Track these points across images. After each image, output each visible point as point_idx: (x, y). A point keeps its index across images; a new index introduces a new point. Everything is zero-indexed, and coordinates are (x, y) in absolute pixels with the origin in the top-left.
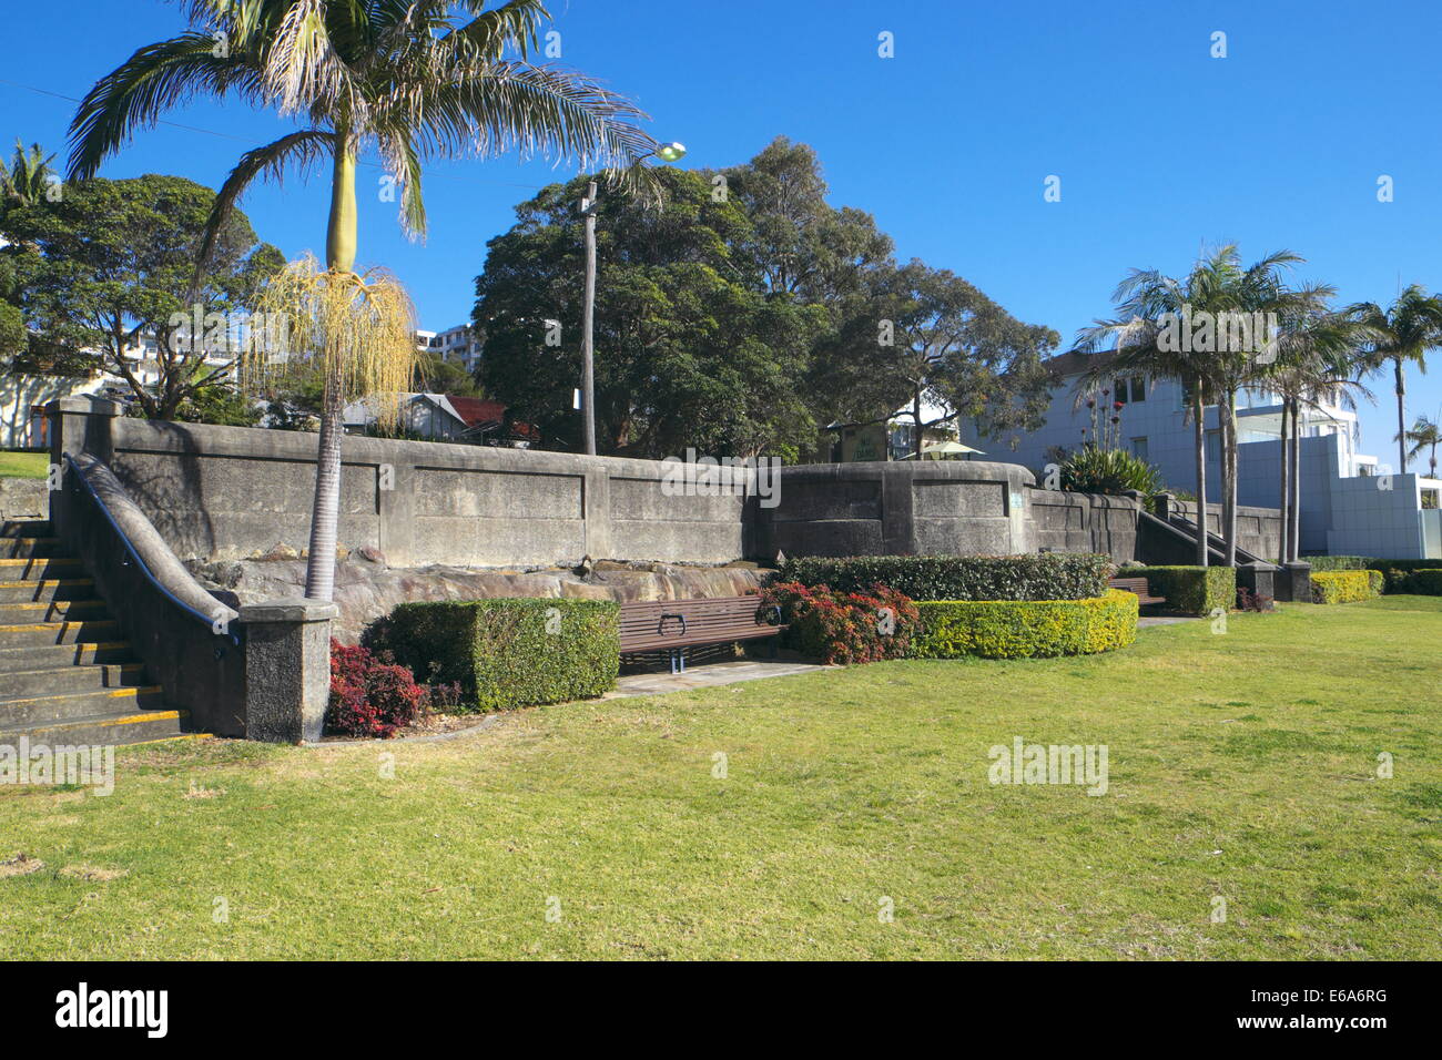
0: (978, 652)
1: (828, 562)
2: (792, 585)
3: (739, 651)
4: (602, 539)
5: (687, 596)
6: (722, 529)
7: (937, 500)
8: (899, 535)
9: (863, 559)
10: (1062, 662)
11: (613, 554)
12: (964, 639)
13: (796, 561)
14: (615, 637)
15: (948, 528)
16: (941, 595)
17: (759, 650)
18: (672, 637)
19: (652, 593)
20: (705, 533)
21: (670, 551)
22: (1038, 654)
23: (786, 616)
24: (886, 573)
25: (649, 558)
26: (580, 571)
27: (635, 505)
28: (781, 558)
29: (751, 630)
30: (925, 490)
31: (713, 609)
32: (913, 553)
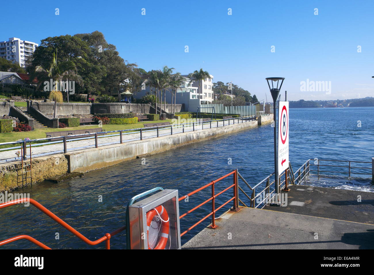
0: (116, 124)
1: (100, 114)
2: (96, 117)
3: (90, 124)
4: (75, 112)
5: (84, 118)
6: (88, 110)
7: (113, 107)
8: (109, 111)
9: (104, 114)
10: (125, 125)
11: (76, 113)
12: (115, 122)
13: (97, 114)
14: (79, 121)
15: (114, 110)
16: (113, 118)
17: (92, 123)
18: (84, 122)
19: (81, 118)
20: (86, 111)
21: (82, 113)
22: (123, 124)
23: (95, 120)
24: (107, 115)
25: (80, 114)
26: (73, 115)
27: (78, 108)
28: (95, 114)
29: (91, 121)
30: (112, 106)
31: (88, 119)
32: (110, 113)
